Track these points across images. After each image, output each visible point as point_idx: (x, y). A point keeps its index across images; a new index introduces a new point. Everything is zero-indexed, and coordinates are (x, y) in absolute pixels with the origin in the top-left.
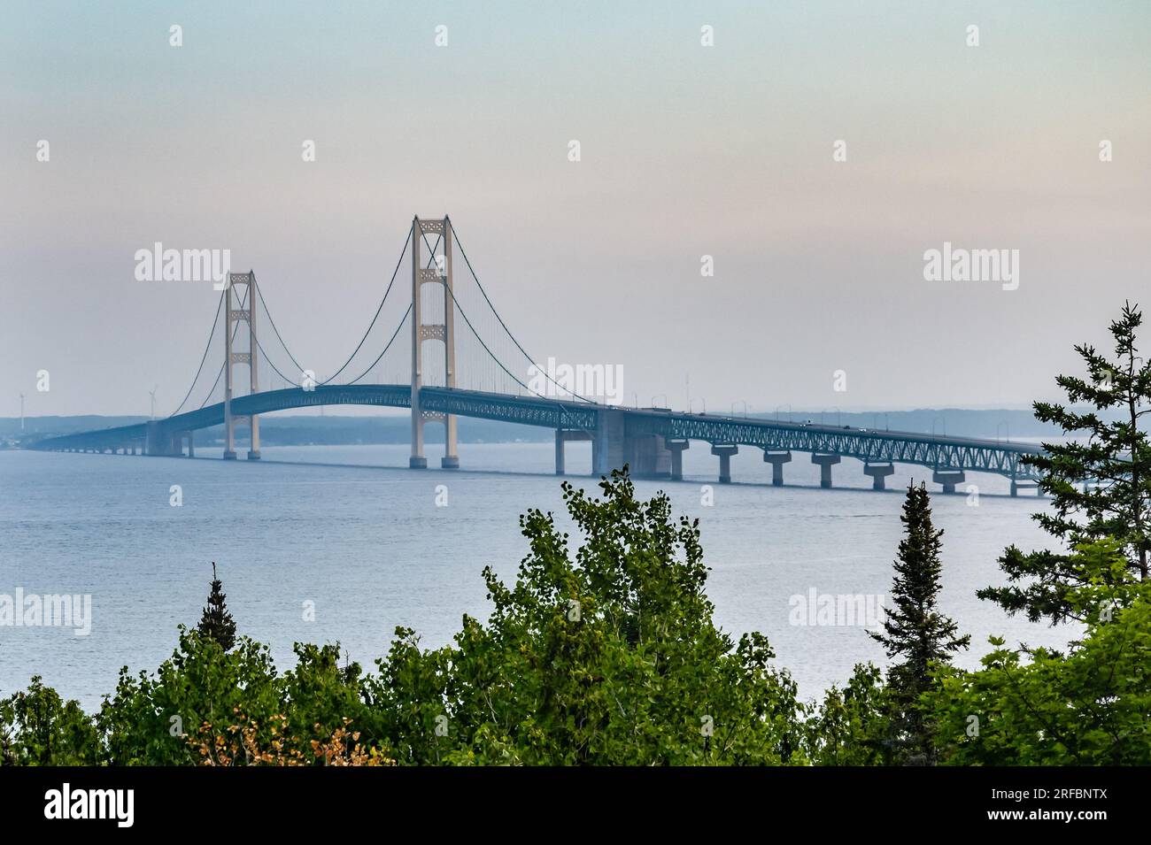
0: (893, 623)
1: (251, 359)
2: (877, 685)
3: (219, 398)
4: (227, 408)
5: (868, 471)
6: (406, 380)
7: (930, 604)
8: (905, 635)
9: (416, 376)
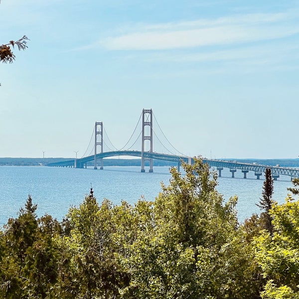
0: (262, 202)
1: (102, 144)
2: (258, 219)
3: (93, 154)
4: (95, 156)
5: (256, 174)
6: (140, 150)
7: (271, 197)
8: (264, 205)
9: (143, 149)
